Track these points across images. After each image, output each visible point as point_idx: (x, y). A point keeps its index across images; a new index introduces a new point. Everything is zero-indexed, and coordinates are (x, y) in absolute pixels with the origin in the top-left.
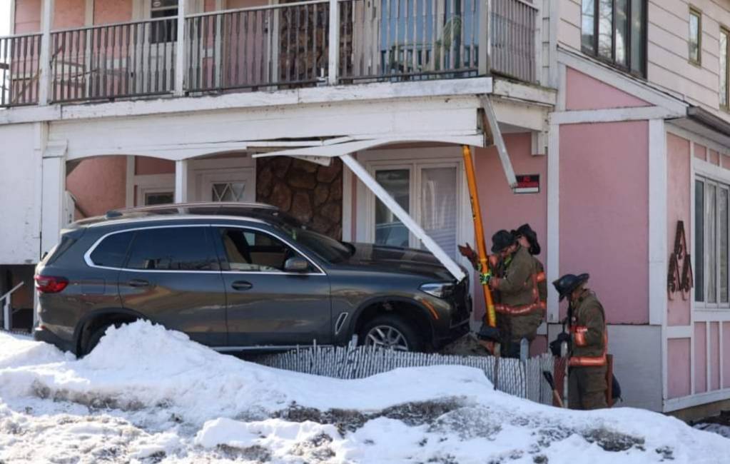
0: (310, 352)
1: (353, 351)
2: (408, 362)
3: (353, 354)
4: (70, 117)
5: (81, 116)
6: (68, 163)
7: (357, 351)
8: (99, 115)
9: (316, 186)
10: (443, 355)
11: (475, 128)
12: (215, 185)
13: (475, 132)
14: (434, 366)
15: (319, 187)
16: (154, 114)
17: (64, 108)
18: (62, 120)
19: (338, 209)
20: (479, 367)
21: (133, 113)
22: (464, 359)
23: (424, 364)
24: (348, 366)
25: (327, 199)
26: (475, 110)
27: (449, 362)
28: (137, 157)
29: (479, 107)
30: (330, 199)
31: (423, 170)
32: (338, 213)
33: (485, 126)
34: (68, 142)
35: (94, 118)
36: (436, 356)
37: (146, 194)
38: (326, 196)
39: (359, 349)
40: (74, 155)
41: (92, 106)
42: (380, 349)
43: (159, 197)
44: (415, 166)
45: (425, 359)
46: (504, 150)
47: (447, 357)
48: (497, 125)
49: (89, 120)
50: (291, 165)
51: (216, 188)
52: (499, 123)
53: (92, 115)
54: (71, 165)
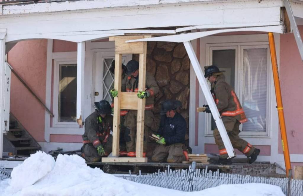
0: (166, 173)
1: (192, 173)
2: (229, 181)
3: (192, 174)
4: (9, 13)
5: (15, 13)
6: (7, 44)
7: (195, 173)
8: (27, 12)
9: (172, 60)
10: (253, 176)
11: (279, 21)
12: (105, 59)
13: (279, 23)
14: (247, 184)
15: (175, 61)
16: (63, 11)
17: (5, 8)
18: (3, 15)
19: (187, 75)
20: (278, 185)
21: (50, 11)
22: (267, 180)
23: (240, 182)
24: (189, 182)
25: (180, 69)
26: (279, 8)
27: (257, 181)
28: (54, 40)
29: (282, 6)
30: (182, 69)
31: (244, 49)
32: (187, 79)
33: (285, 19)
34: (7, 29)
35: (24, 14)
36: (248, 177)
37: (60, 65)
38: (179, 67)
39: (196, 171)
40: (10, 39)
41: (23, 6)
42: (210, 171)
43: (68, 67)
44: (239, 47)
45: (241, 179)
46: (299, 36)
47: (256, 178)
48: (294, 19)
49: (20, 15)
50: (156, 46)
51: (106, 62)
52: (295, 17)
53: (23, 12)
54: (9, 46)
